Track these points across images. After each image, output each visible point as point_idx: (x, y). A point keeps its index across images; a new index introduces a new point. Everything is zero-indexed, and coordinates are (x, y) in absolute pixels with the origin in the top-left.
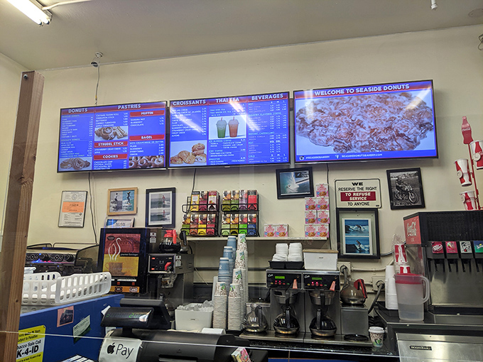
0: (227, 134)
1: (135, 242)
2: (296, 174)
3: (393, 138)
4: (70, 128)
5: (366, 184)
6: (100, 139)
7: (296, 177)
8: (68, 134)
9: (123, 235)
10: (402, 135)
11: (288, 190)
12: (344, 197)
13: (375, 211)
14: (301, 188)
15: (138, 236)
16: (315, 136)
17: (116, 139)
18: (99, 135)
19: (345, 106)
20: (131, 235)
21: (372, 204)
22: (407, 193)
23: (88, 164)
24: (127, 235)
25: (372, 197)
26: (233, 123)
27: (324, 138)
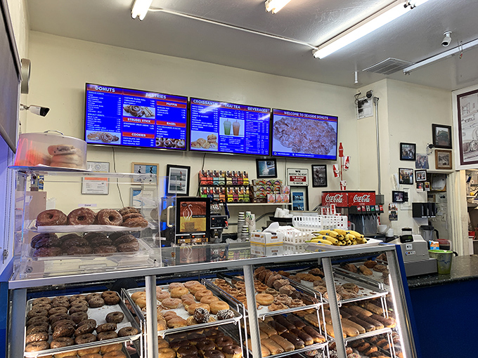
0: (232, 132)
1: (203, 208)
2: (267, 163)
3: (319, 147)
4: (96, 104)
5: (302, 172)
6: (128, 115)
7: (268, 165)
8: (94, 109)
9: (193, 203)
10: (323, 146)
11: (263, 173)
12: (292, 179)
13: (306, 187)
14: (270, 172)
15: (204, 203)
16: (283, 140)
17: (144, 117)
18: (128, 111)
19: (299, 124)
20: (200, 203)
21: (304, 184)
22: (320, 178)
23: (116, 139)
24: (196, 203)
25: (304, 180)
26: (236, 124)
27: (287, 142)
